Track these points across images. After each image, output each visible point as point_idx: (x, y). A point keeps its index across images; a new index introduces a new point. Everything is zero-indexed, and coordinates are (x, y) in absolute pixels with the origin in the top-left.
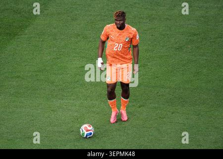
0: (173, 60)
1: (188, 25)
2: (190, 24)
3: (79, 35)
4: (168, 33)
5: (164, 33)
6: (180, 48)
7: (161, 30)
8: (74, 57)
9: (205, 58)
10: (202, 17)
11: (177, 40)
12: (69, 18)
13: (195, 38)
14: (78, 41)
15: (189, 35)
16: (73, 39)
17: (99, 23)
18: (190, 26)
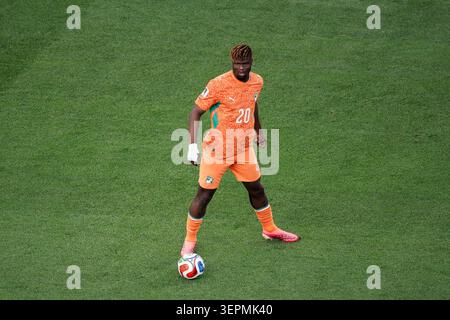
0: (302, 137)
1: (330, 68)
2: (334, 68)
3: (119, 89)
4: (291, 84)
5: (283, 84)
6: (314, 114)
7: (277, 78)
8: (109, 130)
9: (362, 131)
10: (358, 54)
11: (308, 99)
12: (99, 55)
13: (344, 93)
14: (117, 101)
15: (332, 87)
16: (107, 96)
17: (157, 64)
18: (333, 71)
